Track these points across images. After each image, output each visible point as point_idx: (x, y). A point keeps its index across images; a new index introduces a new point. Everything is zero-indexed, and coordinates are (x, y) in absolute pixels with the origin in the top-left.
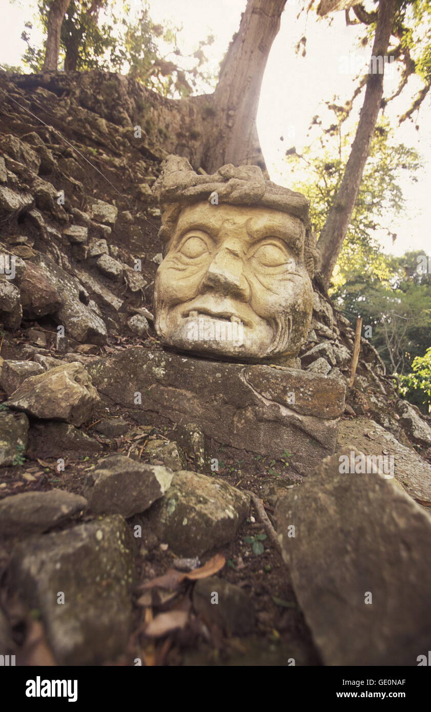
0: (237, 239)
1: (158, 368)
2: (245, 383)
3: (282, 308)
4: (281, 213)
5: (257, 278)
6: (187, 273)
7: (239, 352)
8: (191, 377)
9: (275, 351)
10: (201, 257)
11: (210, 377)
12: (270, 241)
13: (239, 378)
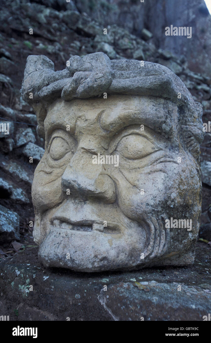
0: (92, 137)
1: (23, 286)
2: (105, 307)
3: (150, 208)
4: (137, 98)
5: (122, 173)
6: (52, 177)
7: (100, 267)
8: (52, 298)
9: (151, 256)
10: (64, 158)
11: (70, 299)
12: (131, 131)
13: (98, 301)
